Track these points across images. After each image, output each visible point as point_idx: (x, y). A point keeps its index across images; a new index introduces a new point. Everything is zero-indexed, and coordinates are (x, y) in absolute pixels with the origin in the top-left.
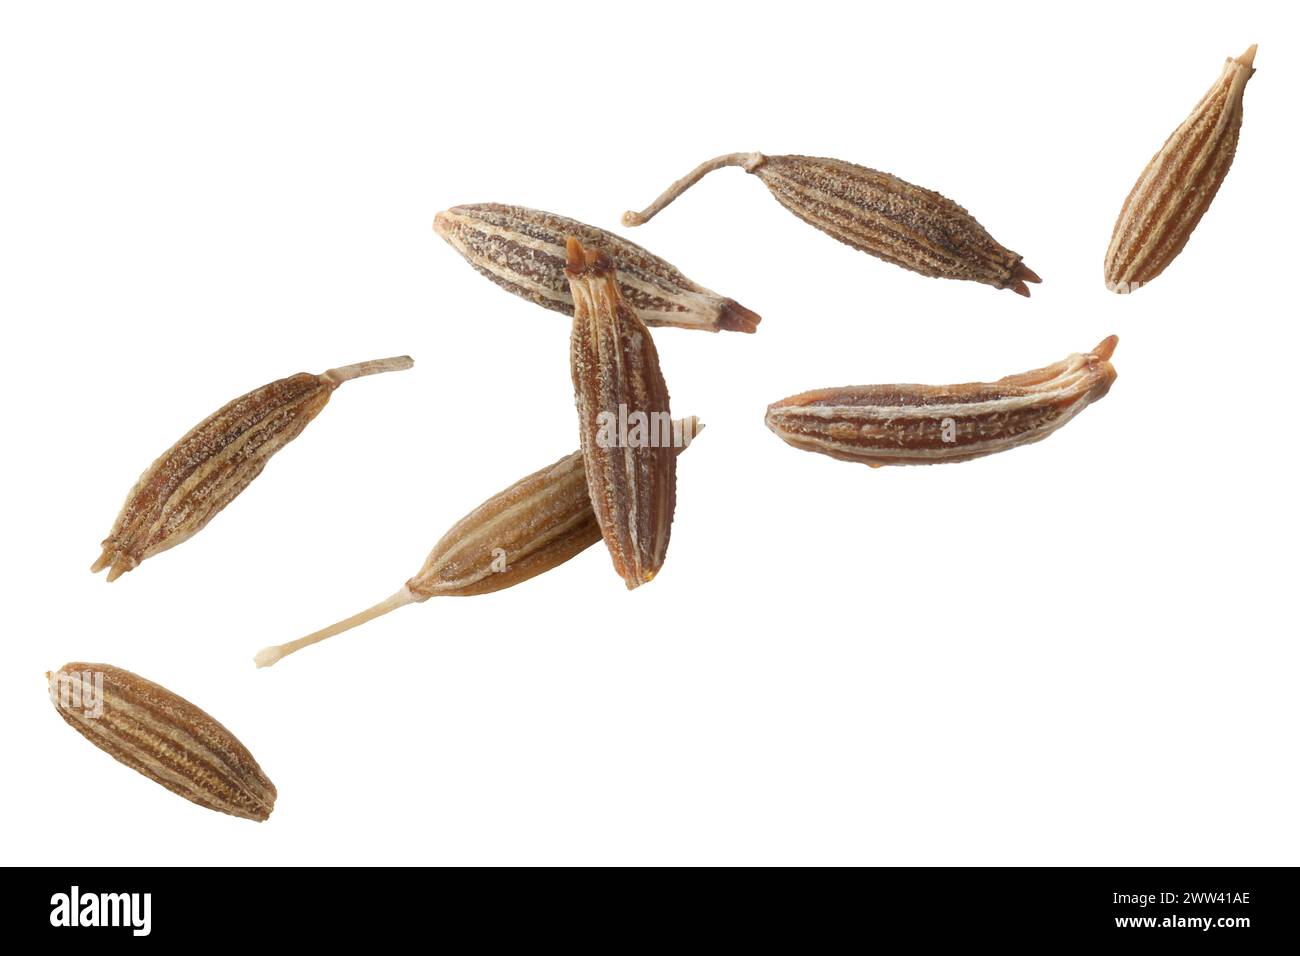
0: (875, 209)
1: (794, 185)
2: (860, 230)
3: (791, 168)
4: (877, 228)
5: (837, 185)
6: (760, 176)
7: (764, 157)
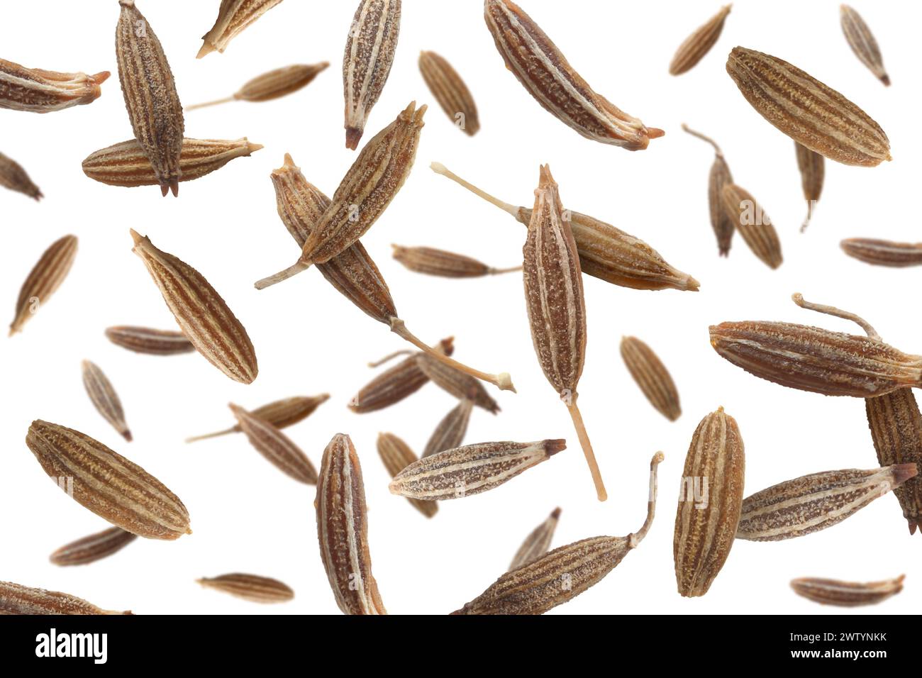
0: (558, 579)
1: (604, 551)
2: (554, 562)
3: (614, 557)
4: (548, 572)
5: (586, 571)
6: (624, 538)
7: (631, 548)
